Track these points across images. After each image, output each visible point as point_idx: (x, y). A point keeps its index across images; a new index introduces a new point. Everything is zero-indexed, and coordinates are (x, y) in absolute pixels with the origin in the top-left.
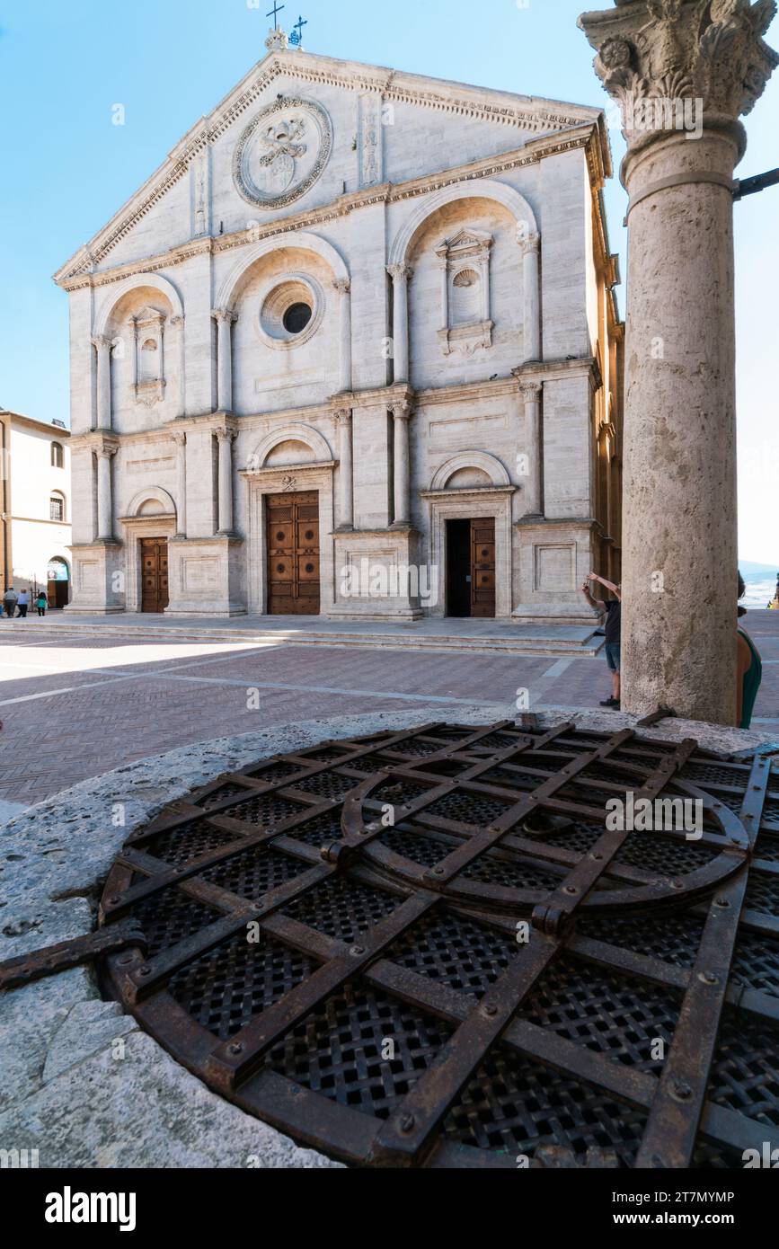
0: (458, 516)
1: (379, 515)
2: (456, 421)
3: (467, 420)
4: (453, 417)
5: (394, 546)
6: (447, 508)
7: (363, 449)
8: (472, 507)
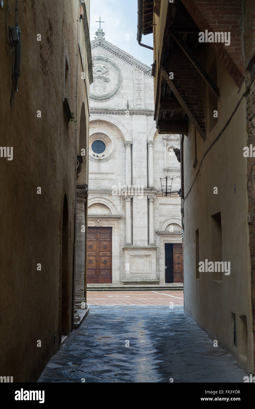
0: (170, 242)
1: (144, 241)
2: (169, 204)
3: (173, 204)
4: (168, 203)
5: (150, 253)
6: (166, 239)
7: (137, 212)
8: (175, 239)
